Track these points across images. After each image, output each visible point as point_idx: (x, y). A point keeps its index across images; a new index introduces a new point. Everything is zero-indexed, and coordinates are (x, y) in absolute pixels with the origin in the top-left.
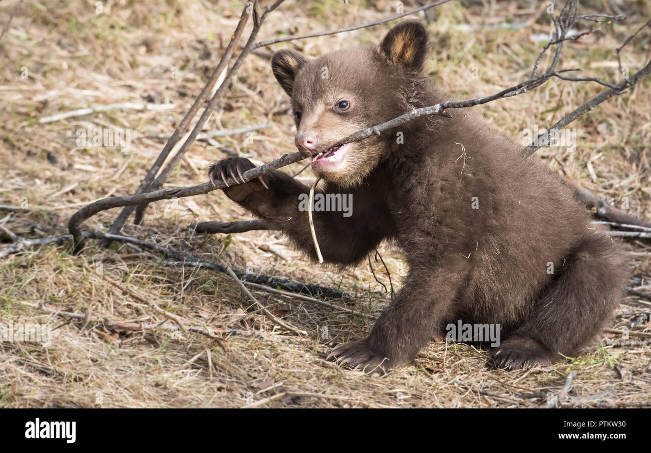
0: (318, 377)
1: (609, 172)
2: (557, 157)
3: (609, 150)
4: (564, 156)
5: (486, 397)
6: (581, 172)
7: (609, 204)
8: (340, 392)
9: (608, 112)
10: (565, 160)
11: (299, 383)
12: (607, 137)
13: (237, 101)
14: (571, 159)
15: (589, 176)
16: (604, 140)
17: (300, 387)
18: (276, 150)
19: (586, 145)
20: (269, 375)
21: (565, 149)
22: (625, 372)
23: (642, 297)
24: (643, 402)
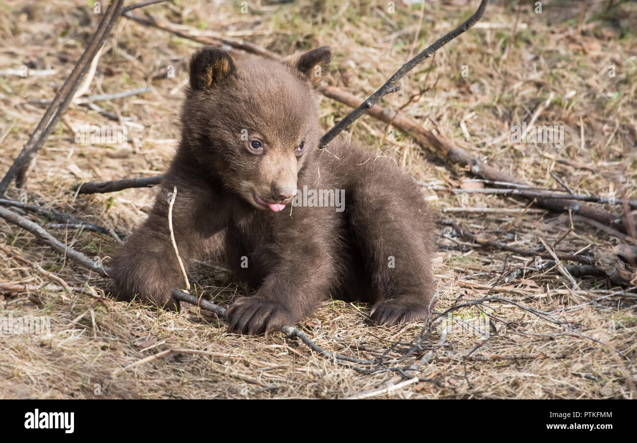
0: (199, 335)
1: (482, 130)
2: (431, 117)
3: (481, 109)
4: (438, 115)
5: (364, 352)
6: (455, 132)
7: (482, 162)
8: (221, 349)
9: (481, 72)
10: (439, 119)
11: (181, 341)
12: (479, 96)
13: (117, 66)
14: (445, 118)
15: (462, 135)
16: (476, 99)
17: (182, 345)
18: (156, 114)
19: (459, 105)
20: (151, 334)
21: (438, 109)
22: (500, 326)
23: (516, 252)
24: (518, 356)
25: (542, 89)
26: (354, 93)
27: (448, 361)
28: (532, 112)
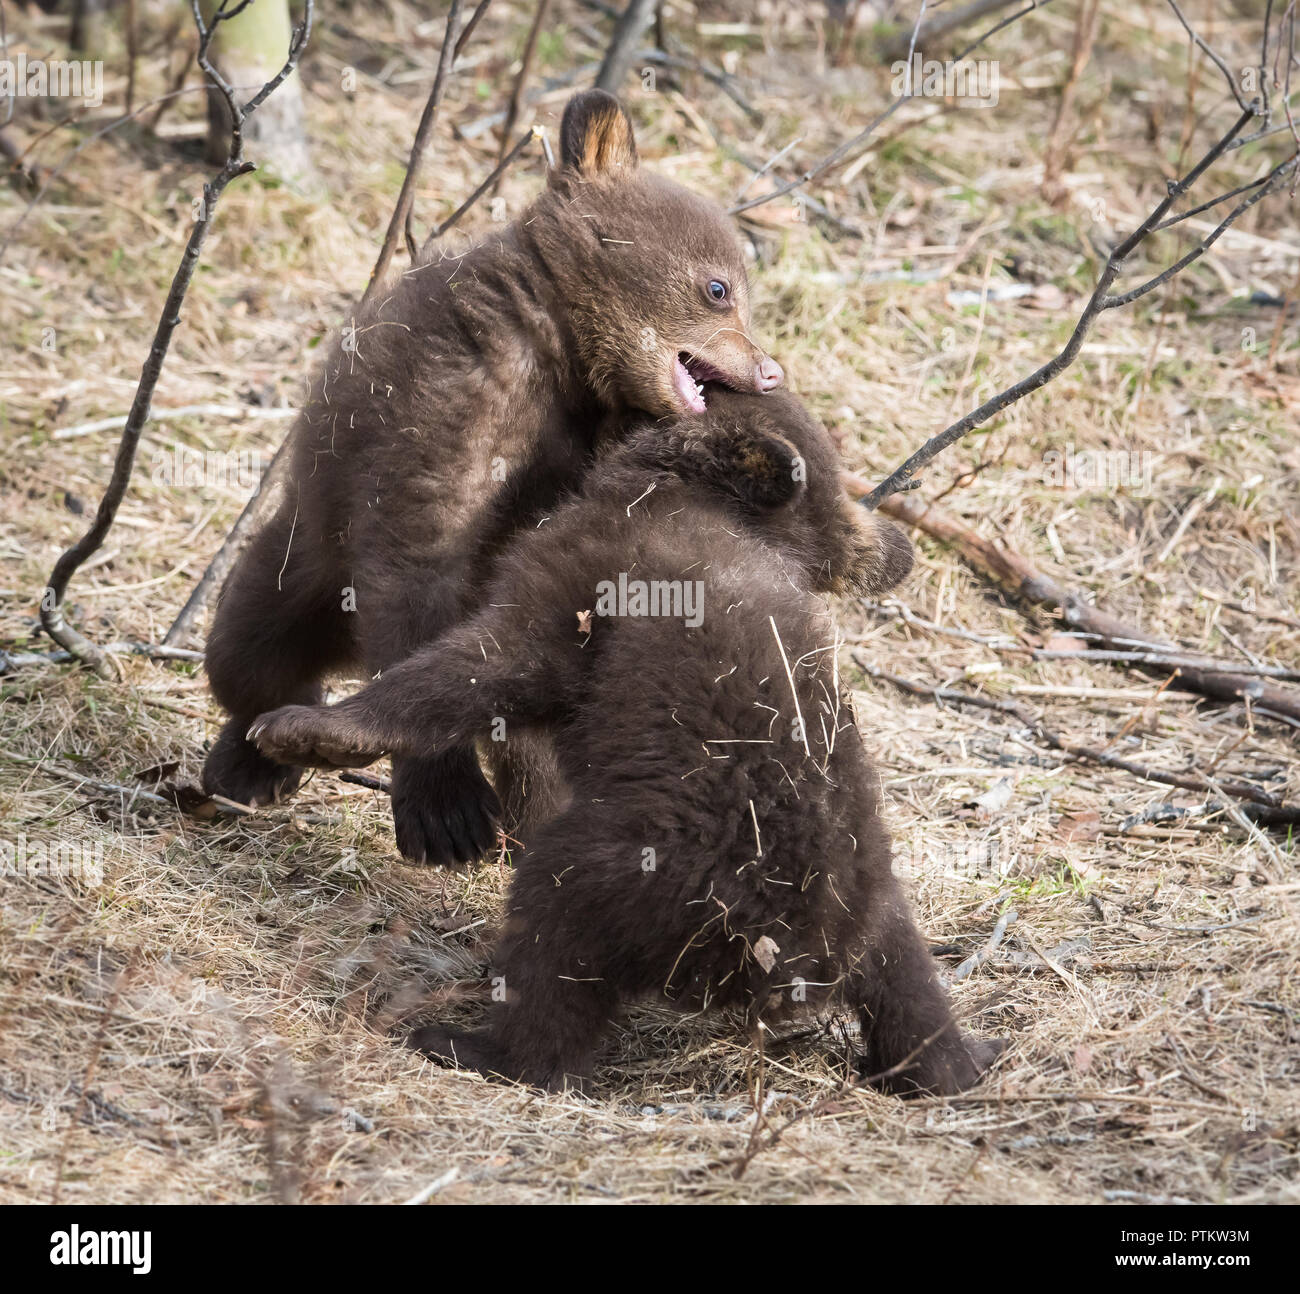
1: (1087, 544)
2: (992, 516)
3: (1086, 504)
4: (1006, 513)
6: (1036, 544)
7: (1086, 603)
9: (1087, 435)
10: (1006, 521)
14: (1018, 519)
15: (1049, 550)
19: (1045, 495)
21: (1006, 502)
22: (1110, 908)
23: (1141, 773)
24: (1142, 964)
25: (1199, 469)
27: (1014, 970)
28: (1181, 512)
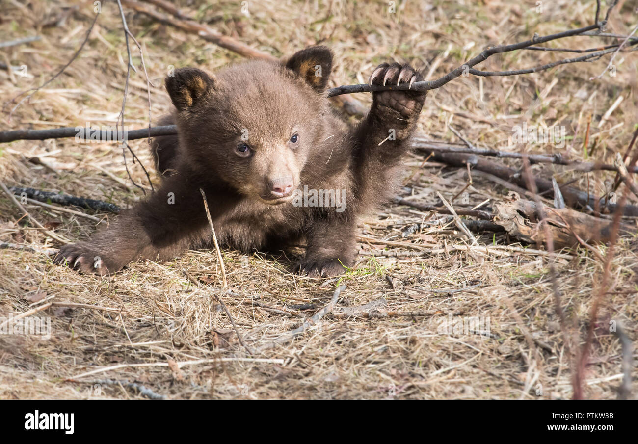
0: (90, 290)
3: (378, 61)
5: (258, 307)
8: (112, 304)
9: (378, 23)
10: (335, 70)
11: (71, 296)
12: (376, 47)
13: (6, 14)
14: (341, 69)
16: (373, 50)
17: (72, 299)
18: (46, 63)
19: (355, 56)
20: (41, 288)
22: (396, 282)
23: (413, 207)
24: (415, 312)
25: (440, 40)
26: (249, 43)
27: (345, 317)
28: (430, 63)
